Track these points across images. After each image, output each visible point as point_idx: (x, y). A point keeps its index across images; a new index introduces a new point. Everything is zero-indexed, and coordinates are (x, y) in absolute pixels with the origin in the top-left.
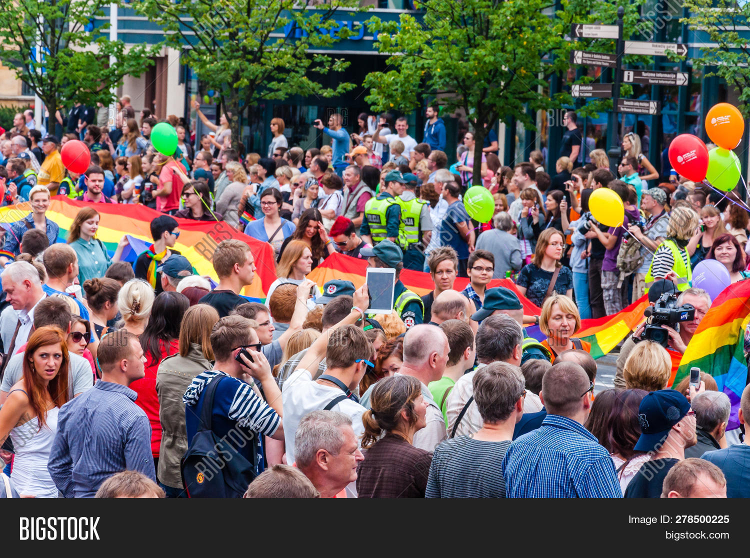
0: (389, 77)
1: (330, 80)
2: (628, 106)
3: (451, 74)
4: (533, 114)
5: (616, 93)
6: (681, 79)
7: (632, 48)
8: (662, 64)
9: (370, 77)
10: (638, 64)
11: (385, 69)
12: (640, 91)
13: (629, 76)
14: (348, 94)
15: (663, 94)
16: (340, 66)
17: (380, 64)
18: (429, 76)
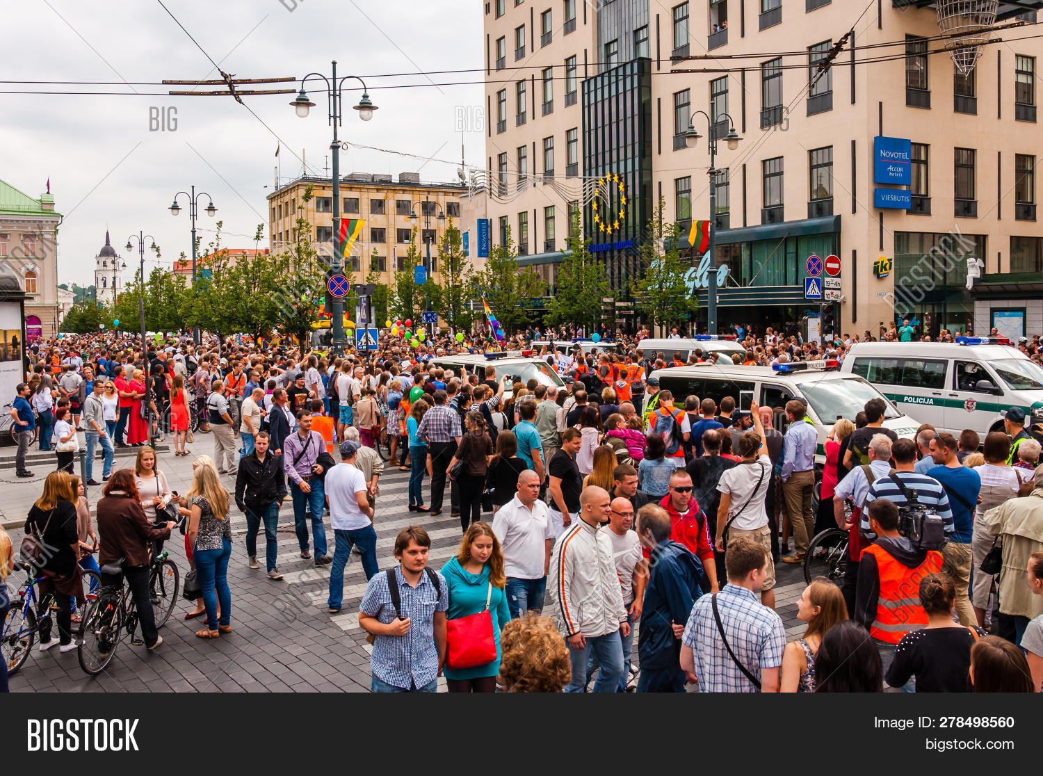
0: (549, 316)
1: (533, 317)
2: (617, 321)
3: (566, 314)
4: (592, 325)
5: (614, 317)
6: (632, 312)
7: (618, 304)
8: (627, 308)
9: (544, 316)
10: (620, 308)
11: (548, 314)
12: (621, 316)
13: (617, 312)
14: (538, 321)
15: (629, 317)
16: (535, 313)
17: (546, 312)
18: (560, 315)
